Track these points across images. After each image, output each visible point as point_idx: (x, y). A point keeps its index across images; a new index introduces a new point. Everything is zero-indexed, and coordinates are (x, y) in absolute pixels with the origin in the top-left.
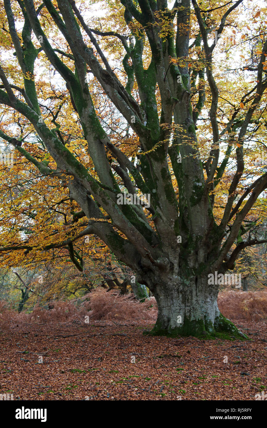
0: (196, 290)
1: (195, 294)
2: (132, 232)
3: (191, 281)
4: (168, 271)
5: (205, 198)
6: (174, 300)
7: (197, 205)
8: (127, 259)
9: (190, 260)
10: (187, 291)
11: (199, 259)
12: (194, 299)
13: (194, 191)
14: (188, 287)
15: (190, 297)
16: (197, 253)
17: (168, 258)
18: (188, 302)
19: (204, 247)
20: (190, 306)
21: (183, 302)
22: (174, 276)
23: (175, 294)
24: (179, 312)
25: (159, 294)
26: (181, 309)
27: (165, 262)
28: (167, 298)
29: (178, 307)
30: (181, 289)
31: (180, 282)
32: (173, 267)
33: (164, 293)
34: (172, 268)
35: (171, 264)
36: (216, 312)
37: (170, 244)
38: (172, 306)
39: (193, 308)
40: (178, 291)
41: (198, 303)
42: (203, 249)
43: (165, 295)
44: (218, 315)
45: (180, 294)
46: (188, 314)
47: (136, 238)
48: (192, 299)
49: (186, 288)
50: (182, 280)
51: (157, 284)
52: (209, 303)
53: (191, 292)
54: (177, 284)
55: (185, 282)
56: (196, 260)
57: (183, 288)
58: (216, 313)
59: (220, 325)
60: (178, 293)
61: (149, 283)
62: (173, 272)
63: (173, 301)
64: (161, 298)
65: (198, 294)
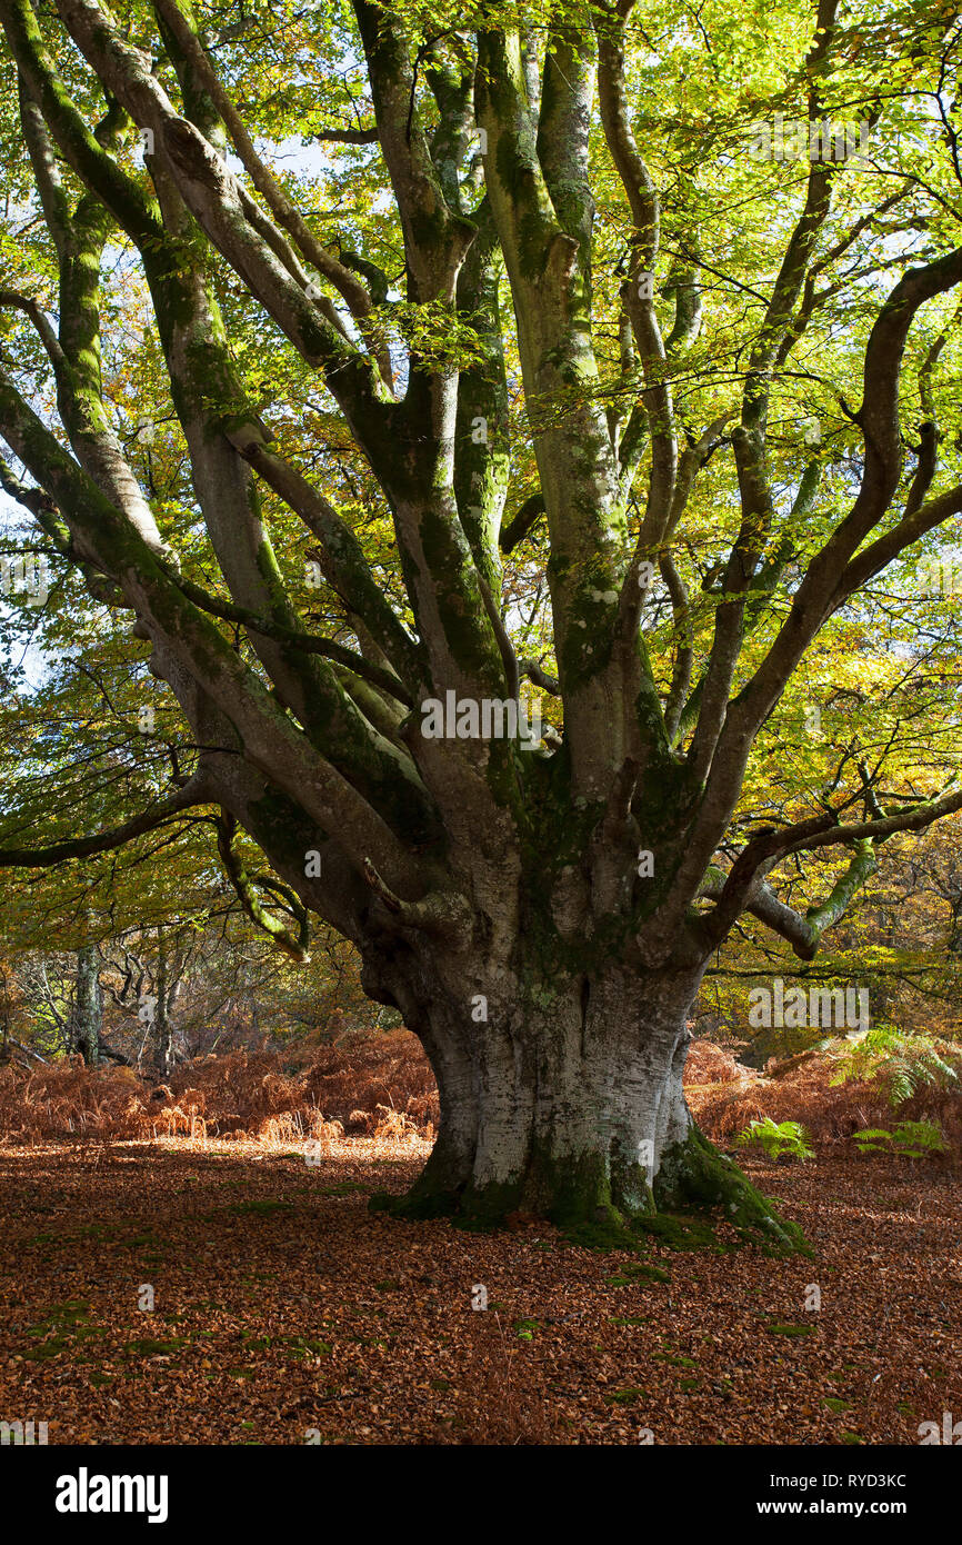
0: (583, 1030)
1: (577, 1048)
2: (319, 786)
3: (560, 993)
4: (465, 947)
5: (625, 652)
6: (490, 1070)
7: (595, 681)
8: (325, 900)
9: (559, 904)
10: (541, 1032)
11: (595, 899)
12: (571, 1066)
13: (582, 624)
14: (546, 1016)
15: (552, 1060)
16: (587, 876)
17: (471, 898)
18: (545, 1081)
19: (615, 852)
20: (551, 1097)
21: (525, 1081)
22: (492, 970)
23: (496, 1046)
24: (508, 1122)
25: (441, 1043)
26: (515, 1109)
27: (450, 909)
28: (470, 1060)
29: (505, 1100)
30: (520, 1023)
31: (514, 995)
32: (490, 934)
33: (457, 1041)
34: (484, 938)
35: (479, 919)
36: (673, 1124)
37: (476, 839)
38: (483, 1094)
39: (566, 1105)
40: (508, 1031)
41: (588, 1086)
42: (614, 860)
43: (459, 1048)
44: (683, 1137)
45: (516, 1045)
46: (543, 1132)
47: (340, 812)
48: (560, 1069)
49: (537, 1023)
50: (522, 988)
51: (430, 1002)
52: (638, 1087)
53: (559, 1038)
54: (504, 1005)
55: (535, 996)
56: (587, 907)
57: (527, 1022)
58: (669, 1128)
59: (684, 1182)
60: (509, 1040)
61: (400, 995)
62: (487, 954)
63: (486, 1073)
64: (447, 1059)
65: (590, 1047)
